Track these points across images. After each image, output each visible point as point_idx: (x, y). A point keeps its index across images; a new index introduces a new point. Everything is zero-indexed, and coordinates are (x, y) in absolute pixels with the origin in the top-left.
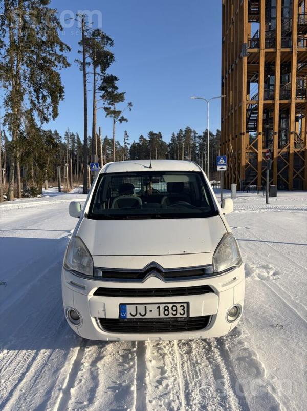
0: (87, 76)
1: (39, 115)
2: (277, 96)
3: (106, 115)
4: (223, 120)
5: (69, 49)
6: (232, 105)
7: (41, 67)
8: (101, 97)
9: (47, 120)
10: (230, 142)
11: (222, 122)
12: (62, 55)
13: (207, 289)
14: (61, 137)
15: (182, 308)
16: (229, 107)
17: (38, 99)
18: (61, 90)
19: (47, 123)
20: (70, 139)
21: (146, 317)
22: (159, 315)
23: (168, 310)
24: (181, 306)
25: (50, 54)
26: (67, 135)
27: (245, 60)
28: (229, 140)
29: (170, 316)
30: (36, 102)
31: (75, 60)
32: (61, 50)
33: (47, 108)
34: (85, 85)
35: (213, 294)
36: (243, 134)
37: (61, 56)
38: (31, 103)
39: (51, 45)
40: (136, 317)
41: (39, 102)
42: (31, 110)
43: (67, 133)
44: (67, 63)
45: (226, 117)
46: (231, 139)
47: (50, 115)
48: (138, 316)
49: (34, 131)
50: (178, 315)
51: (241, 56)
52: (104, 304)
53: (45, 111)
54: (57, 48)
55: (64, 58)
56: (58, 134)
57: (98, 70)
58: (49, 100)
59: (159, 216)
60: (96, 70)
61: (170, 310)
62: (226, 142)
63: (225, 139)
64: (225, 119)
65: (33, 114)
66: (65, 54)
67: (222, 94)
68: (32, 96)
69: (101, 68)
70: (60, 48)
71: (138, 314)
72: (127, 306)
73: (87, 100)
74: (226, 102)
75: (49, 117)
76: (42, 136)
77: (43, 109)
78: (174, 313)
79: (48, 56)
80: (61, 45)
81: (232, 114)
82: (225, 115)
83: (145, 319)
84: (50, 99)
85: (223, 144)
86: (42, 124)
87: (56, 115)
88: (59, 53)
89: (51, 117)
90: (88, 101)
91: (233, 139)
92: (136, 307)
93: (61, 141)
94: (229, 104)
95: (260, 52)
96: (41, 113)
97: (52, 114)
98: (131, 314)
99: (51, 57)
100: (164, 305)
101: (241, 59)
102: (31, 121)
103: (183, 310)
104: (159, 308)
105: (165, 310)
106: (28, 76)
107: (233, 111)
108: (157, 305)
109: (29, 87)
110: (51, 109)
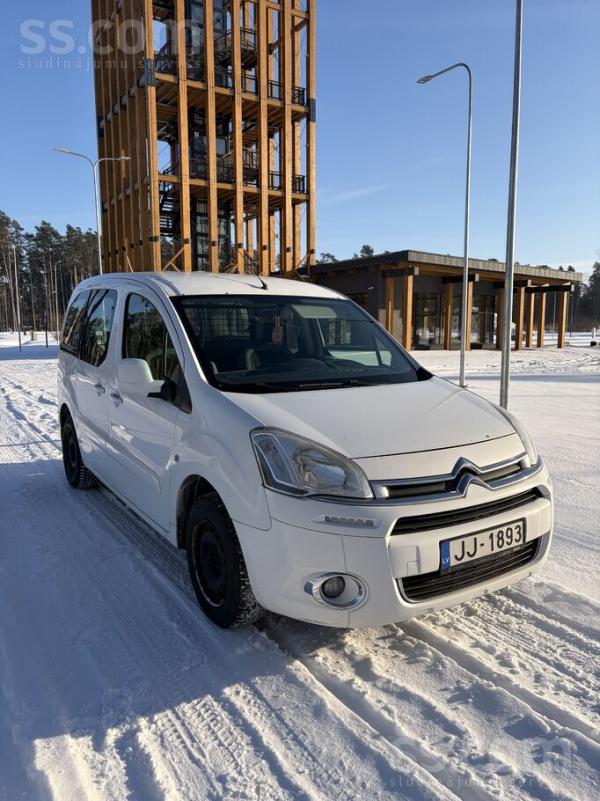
2: (213, 175)
4: (107, 206)
6: (126, 180)
10: (126, 253)
11: (104, 211)
13: (536, 494)
15: (518, 529)
16: (118, 182)
21: (476, 557)
22: (493, 549)
23: (502, 538)
24: (516, 527)
27: (152, 92)
28: (124, 249)
29: (504, 547)
35: (541, 499)
36: (156, 239)
40: (463, 561)
45: (114, 201)
46: (126, 245)
48: (466, 559)
50: (514, 544)
51: (141, 82)
52: (418, 548)
61: (504, 537)
62: (116, 252)
63: (114, 245)
64: (112, 206)
67: (101, 155)
71: (466, 554)
72: (451, 543)
74: (111, 171)
78: (509, 540)
81: (127, 197)
82: (111, 197)
83: (475, 560)
85: (109, 255)
91: (132, 246)
92: (463, 543)
94: (119, 175)
95: (178, 84)
98: (456, 557)
100: (498, 530)
101: (143, 89)
103: (519, 533)
104: (491, 536)
105: (499, 538)
107: (129, 191)
108: (490, 533)
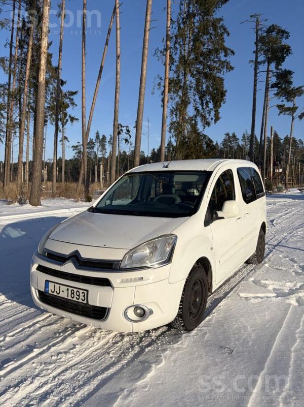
0: (258, 75)
1: (202, 120)
3: (279, 113)
5: (233, 53)
7: (206, 76)
8: (275, 94)
9: (208, 124)
12: (226, 60)
13: (106, 283)
14: (238, 139)
15: (83, 294)
17: (202, 106)
18: (223, 94)
19: (209, 127)
20: (247, 141)
21: (60, 295)
22: (68, 296)
23: (73, 293)
24: (83, 293)
25: (215, 62)
26: (244, 137)
29: (75, 299)
30: (200, 108)
31: (250, 61)
32: (226, 55)
33: (210, 113)
34: (255, 85)
37: (224, 62)
38: (195, 110)
39: (216, 52)
41: (203, 108)
42: (196, 116)
43: (244, 135)
44: (231, 66)
47: (212, 119)
48: (55, 294)
49: (194, 135)
50: (80, 300)
53: (207, 115)
54: (222, 55)
55: (227, 63)
56: (236, 136)
57: (273, 66)
58: (211, 105)
59: (136, 213)
60: (270, 67)
61: (75, 294)
65: (197, 120)
66: (230, 58)
68: (196, 104)
69: (276, 64)
70: (224, 54)
71: (55, 291)
72: (50, 283)
73: (257, 99)
75: (210, 121)
76: (202, 140)
77: (205, 114)
78: (78, 297)
79: (212, 64)
80: (226, 50)
83: (58, 297)
84: (212, 103)
86: (204, 128)
87: (217, 118)
88: (223, 59)
89: (213, 121)
90: (257, 101)
92: (55, 285)
93: (238, 143)
96: (204, 117)
97: (214, 118)
98: (51, 290)
99: (215, 65)
100: (72, 289)
102: (194, 126)
103: (84, 296)
104: (68, 289)
105: (72, 293)
106: (194, 86)
108: (67, 288)
109: (194, 95)
110: (213, 113)
